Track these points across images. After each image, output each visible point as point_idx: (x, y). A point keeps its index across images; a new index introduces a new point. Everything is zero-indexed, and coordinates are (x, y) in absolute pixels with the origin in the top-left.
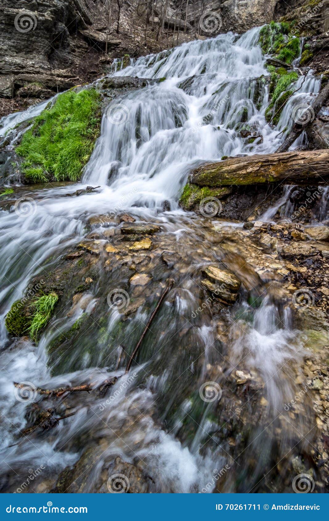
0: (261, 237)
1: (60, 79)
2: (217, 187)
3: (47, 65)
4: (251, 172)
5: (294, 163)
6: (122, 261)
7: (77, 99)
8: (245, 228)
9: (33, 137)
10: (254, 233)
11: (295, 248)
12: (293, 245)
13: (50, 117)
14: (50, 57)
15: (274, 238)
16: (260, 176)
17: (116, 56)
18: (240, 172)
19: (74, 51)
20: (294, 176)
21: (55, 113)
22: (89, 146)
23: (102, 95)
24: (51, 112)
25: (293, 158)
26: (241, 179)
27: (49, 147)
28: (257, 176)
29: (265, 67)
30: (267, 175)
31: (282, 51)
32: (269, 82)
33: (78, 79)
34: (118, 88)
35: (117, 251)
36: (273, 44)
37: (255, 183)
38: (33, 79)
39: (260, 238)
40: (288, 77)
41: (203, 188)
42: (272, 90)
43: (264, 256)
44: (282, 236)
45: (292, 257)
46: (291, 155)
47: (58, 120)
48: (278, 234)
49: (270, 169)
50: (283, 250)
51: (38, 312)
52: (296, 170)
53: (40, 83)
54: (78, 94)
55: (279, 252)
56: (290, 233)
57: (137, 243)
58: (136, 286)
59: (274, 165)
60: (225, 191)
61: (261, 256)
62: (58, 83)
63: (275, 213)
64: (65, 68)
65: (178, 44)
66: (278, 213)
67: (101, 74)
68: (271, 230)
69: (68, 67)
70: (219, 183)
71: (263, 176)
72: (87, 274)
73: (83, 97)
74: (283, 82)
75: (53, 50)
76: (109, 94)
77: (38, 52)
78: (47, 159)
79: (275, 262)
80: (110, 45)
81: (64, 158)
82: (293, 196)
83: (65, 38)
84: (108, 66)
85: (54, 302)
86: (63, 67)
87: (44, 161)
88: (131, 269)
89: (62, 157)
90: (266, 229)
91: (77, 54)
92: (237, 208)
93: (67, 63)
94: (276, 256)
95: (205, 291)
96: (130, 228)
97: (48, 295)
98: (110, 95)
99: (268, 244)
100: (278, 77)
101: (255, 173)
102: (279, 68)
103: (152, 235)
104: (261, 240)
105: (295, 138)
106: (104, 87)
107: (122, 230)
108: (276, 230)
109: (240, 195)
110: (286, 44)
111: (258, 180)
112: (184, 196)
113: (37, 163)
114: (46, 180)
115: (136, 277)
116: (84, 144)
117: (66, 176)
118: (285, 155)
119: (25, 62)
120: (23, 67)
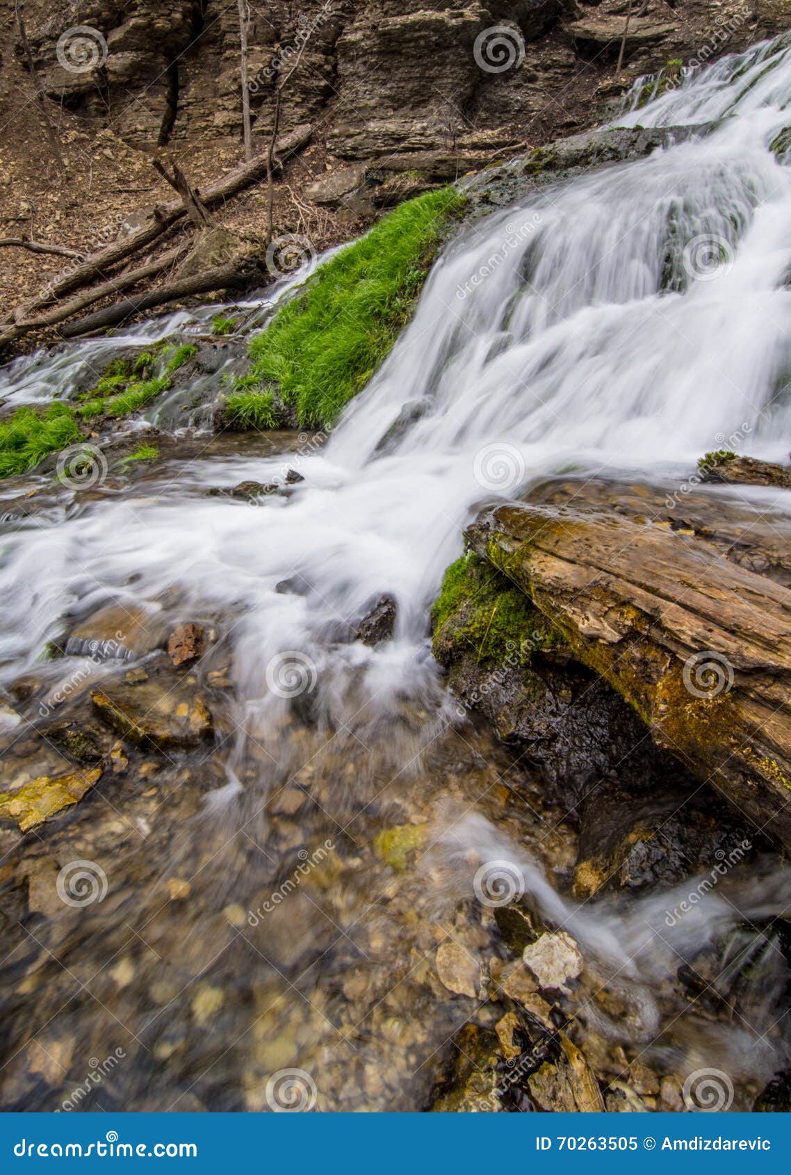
3: (456, 125)
9: (291, 314)
14: (468, 104)
17: (645, 70)
19: (533, 79)
33: (525, 147)
38: (410, 164)
47: (348, 275)
53: (423, 169)
62: (460, 165)
64: (500, 124)
69: (509, 120)
77: (441, 100)
80: (633, 42)
84: (614, 101)
86: (498, 122)
91: (538, 85)
93: (509, 112)
114: (272, 423)
119: (407, 126)
120: (400, 139)
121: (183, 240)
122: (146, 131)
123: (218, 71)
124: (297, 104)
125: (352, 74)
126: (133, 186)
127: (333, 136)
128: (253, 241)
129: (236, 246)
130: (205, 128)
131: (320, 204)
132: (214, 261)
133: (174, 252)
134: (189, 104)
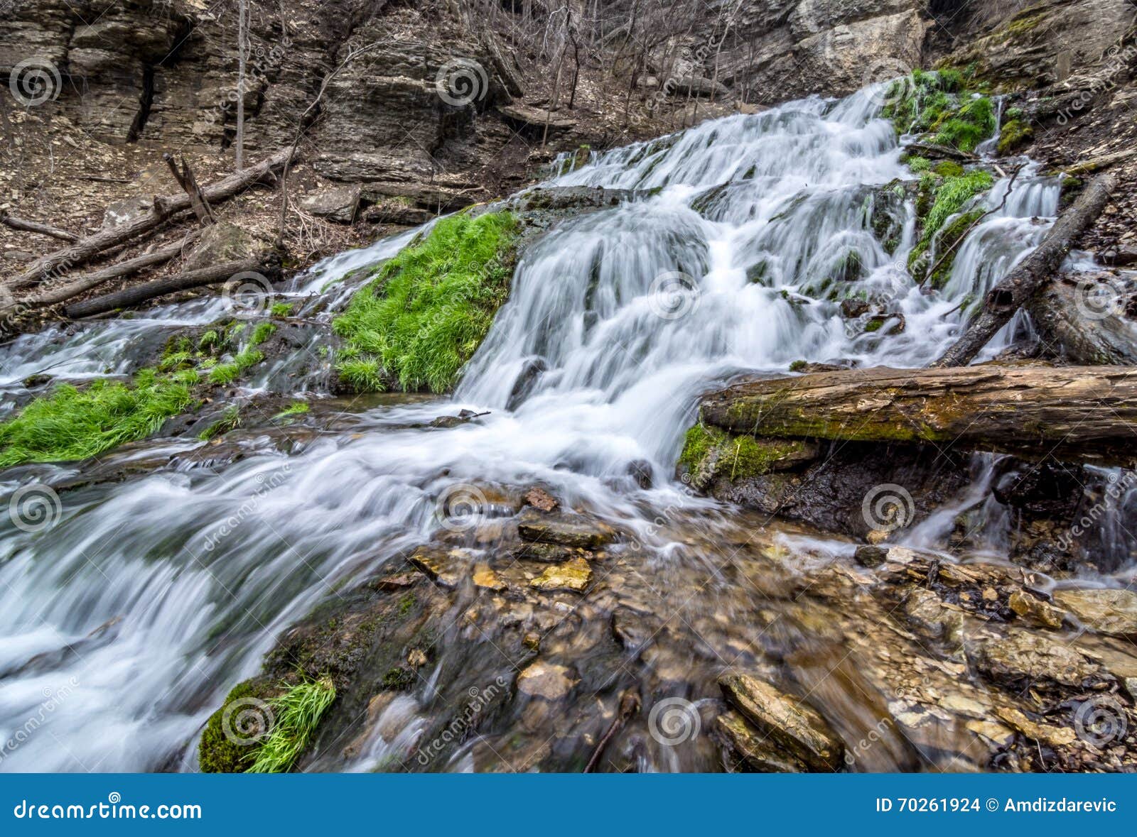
0: (910, 598)
1: (446, 190)
2: (778, 438)
3: (427, 166)
4: (868, 411)
5: (993, 396)
6: (506, 615)
7: (472, 230)
8: (862, 560)
9: (372, 299)
10: (889, 582)
11: (1026, 653)
12: (1019, 641)
13: (414, 262)
14: (435, 152)
15: (952, 606)
16: (895, 423)
17: (561, 149)
18: (839, 408)
19: (481, 141)
20: (998, 430)
21: (423, 256)
22: (481, 322)
23: (523, 222)
24: (417, 252)
25: (989, 385)
26: (843, 426)
27: (403, 320)
28: (887, 421)
29: (902, 161)
30: (916, 421)
31: (946, 125)
32: (915, 193)
33: (482, 191)
34: (558, 207)
35: (499, 586)
36: (920, 112)
37: (883, 438)
38: (396, 191)
39: (907, 601)
40: (967, 182)
41: (741, 438)
42: (923, 210)
43: (920, 663)
44: (979, 603)
45: (1018, 682)
46: (983, 376)
47: (427, 269)
48: (965, 596)
49: (923, 406)
50: (984, 653)
51: (282, 725)
52: (999, 416)
53: (409, 196)
54: (475, 220)
55: (970, 658)
56: (1003, 598)
57: (553, 569)
58: (533, 699)
59: (934, 397)
60: (800, 451)
61: (910, 660)
62: (442, 197)
63: (951, 527)
64: (461, 170)
65: (695, 122)
66: (960, 528)
67: (529, 181)
68: (940, 578)
69: (466, 169)
70: (784, 428)
71: (906, 423)
72: (417, 640)
73: (484, 226)
74: (953, 193)
75: (441, 140)
76: (537, 221)
77: (415, 146)
78: (390, 345)
79: (959, 691)
80: (552, 128)
81: (425, 343)
82: (1003, 482)
83: (468, 121)
84: (544, 166)
85: (322, 705)
86: (457, 169)
87: (384, 348)
88: (528, 645)
89: (420, 341)
90: (926, 573)
91: (486, 146)
92: (835, 498)
93: (465, 162)
94: (959, 669)
95: (725, 754)
96: (541, 525)
97: (312, 683)
98: (539, 223)
99: (935, 624)
100: (937, 182)
101: (879, 413)
102: (940, 162)
103: (594, 552)
104: (910, 606)
105: (994, 329)
106: (531, 207)
107: (521, 529)
108: (957, 581)
109: (844, 465)
110: (956, 111)
111: (892, 432)
112: (689, 452)
113: (369, 352)
114: (379, 387)
115: (536, 672)
116: (472, 318)
117: (423, 382)
118: (962, 375)
119: (388, 161)
120: (381, 171)
121: (189, 233)
122: (112, 126)
123: (198, 86)
124: (281, 128)
125: (337, 113)
126: (106, 176)
127: (322, 160)
128: (265, 240)
129: (249, 243)
130: (182, 134)
131: (316, 215)
132: (227, 254)
133: (181, 243)
134: (164, 109)
